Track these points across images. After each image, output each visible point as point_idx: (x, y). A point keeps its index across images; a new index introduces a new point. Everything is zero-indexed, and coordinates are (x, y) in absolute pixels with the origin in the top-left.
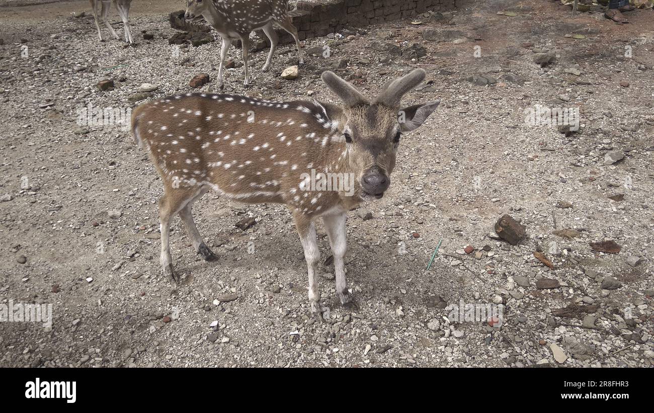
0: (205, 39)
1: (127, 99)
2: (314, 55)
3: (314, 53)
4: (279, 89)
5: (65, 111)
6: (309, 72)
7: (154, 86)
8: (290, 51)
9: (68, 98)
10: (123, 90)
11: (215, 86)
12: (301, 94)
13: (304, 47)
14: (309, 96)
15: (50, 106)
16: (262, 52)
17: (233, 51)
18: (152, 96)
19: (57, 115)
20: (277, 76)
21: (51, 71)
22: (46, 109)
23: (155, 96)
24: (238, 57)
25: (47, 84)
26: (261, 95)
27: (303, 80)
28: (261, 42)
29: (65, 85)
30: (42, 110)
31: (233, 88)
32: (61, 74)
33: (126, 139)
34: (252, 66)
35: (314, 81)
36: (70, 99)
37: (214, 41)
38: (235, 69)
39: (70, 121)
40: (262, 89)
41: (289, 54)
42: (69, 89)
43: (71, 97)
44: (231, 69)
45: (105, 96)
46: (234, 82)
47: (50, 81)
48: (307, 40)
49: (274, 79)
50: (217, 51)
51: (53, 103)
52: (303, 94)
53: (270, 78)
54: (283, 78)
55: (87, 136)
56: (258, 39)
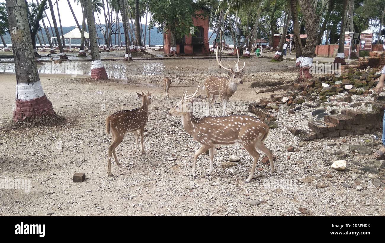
0: (273, 126)
1: (220, 165)
2: (356, 151)
3: (356, 149)
4: (331, 178)
5: (182, 166)
6: (354, 166)
7: (238, 158)
8: (335, 144)
9: (185, 156)
10: (218, 157)
11: (280, 165)
12: (350, 187)
13: (346, 142)
14: (358, 190)
15: (174, 160)
16: (313, 141)
17: (291, 137)
18: (236, 166)
19: (177, 168)
20: (327, 165)
21: (179, 134)
22: (172, 162)
23: (238, 166)
24: (295, 142)
25: (175, 142)
26: (316, 181)
27: (350, 173)
28: (314, 134)
29: (185, 145)
30: (170, 162)
31: (293, 170)
32: (184, 137)
33: (217, 202)
34: (307, 152)
35: (360, 176)
36: (186, 157)
37: (278, 128)
38: (294, 153)
39: (184, 176)
40: (317, 175)
41: (335, 147)
42: (187, 148)
43: (187, 156)
44: (291, 152)
45: (207, 159)
46: (293, 164)
47: (177, 140)
48: (347, 136)
49: (325, 168)
50: (280, 135)
51: (176, 158)
52: (352, 188)
53: (322, 166)
54: (333, 168)
55: (192, 192)
56: (310, 132)
